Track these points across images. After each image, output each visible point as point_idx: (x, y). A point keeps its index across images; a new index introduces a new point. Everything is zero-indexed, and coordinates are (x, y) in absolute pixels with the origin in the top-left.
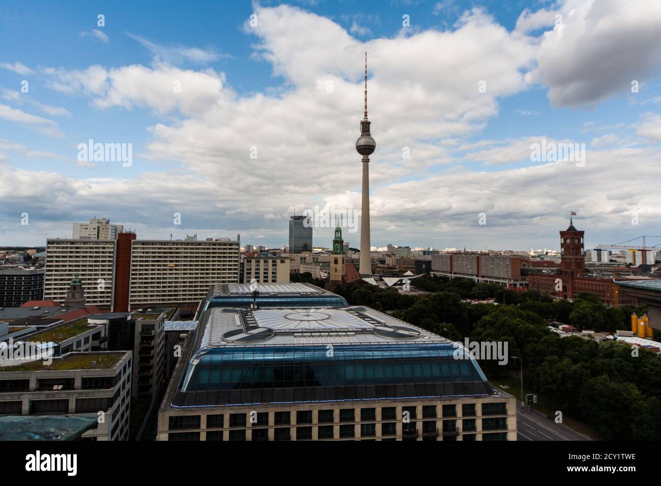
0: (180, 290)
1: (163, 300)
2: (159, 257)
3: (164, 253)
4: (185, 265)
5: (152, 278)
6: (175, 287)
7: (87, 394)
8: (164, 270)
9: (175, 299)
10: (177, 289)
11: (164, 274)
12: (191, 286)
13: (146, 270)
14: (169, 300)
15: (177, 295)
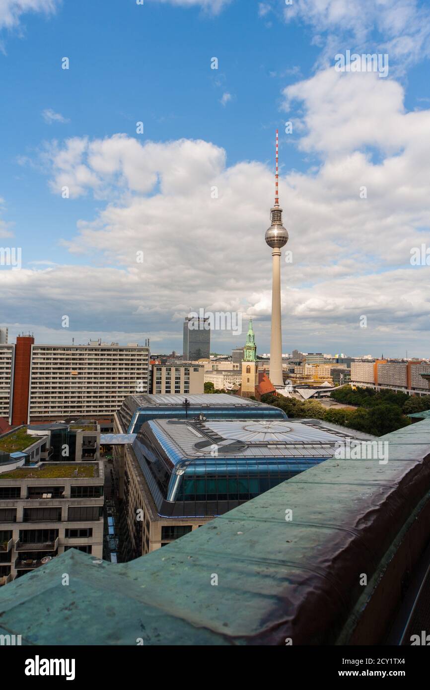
0: (84, 401)
1: (65, 412)
2: (61, 364)
3: (67, 359)
4: (89, 373)
5: (53, 388)
6: (79, 397)
7: (79, 502)
8: (67, 378)
9: (78, 411)
10: (80, 400)
11: (66, 383)
12: (96, 397)
13: (47, 378)
14: (72, 412)
15: (80, 407)
